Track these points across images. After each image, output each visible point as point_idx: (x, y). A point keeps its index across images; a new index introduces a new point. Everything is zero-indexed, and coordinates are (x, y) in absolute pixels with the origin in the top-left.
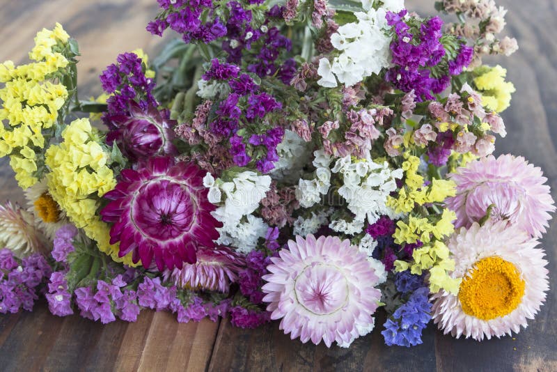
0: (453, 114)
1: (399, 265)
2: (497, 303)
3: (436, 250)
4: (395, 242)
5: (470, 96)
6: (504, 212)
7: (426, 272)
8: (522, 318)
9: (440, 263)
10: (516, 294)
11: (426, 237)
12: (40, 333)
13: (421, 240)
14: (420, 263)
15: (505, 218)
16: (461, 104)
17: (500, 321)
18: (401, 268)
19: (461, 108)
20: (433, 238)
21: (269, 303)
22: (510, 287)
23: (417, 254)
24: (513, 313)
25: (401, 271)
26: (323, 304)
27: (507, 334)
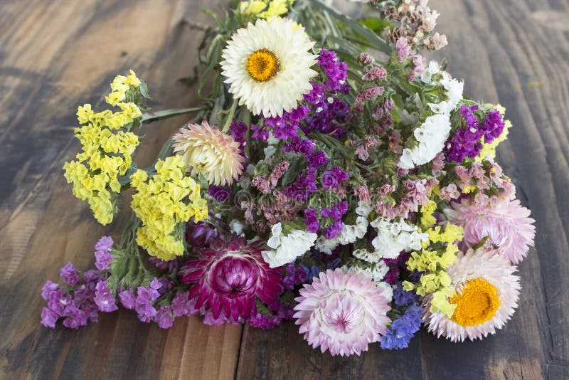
0: (475, 180)
1: (407, 285)
2: (475, 314)
3: (441, 278)
4: (408, 268)
5: (492, 167)
6: (496, 242)
7: (429, 295)
8: (492, 327)
9: (443, 290)
10: (492, 309)
11: (433, 266)
12: (96, 343)
13: (429, 268)
14: (425, 287)
15: (496, 247)
16: (484, 172)
17: (475, 328)
18: (409, 288)
19: (483, 176)
20: (439, 268)
21: (297, 319)
22: (489, 304)
23: (425, 280)
24: (486, 323)
25: (408, 290)
26: (345, 328)
27: (478, 338)
